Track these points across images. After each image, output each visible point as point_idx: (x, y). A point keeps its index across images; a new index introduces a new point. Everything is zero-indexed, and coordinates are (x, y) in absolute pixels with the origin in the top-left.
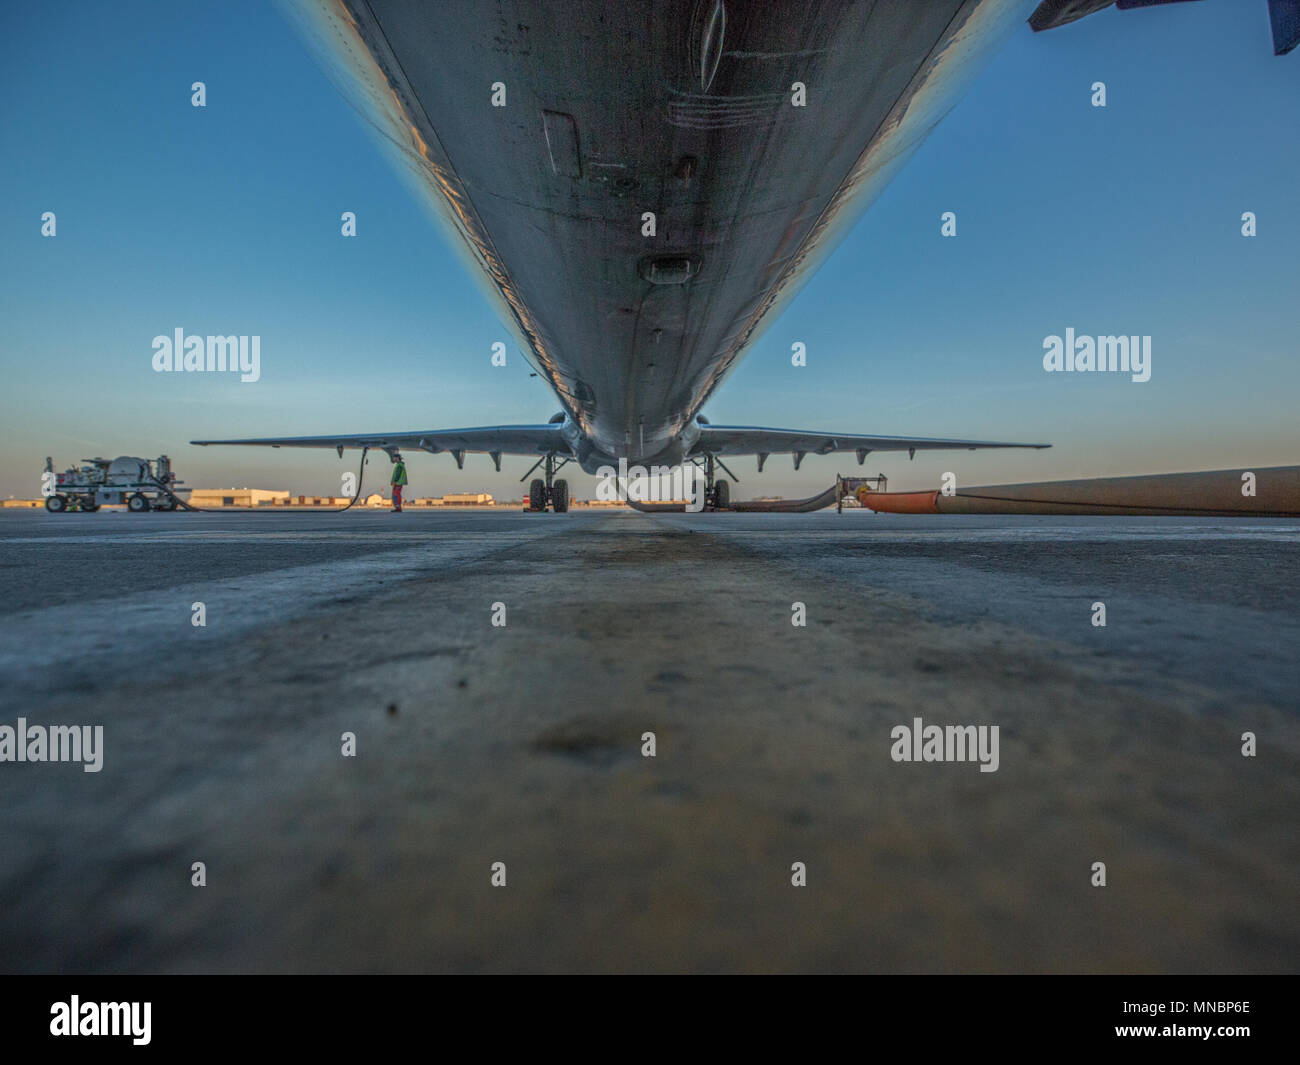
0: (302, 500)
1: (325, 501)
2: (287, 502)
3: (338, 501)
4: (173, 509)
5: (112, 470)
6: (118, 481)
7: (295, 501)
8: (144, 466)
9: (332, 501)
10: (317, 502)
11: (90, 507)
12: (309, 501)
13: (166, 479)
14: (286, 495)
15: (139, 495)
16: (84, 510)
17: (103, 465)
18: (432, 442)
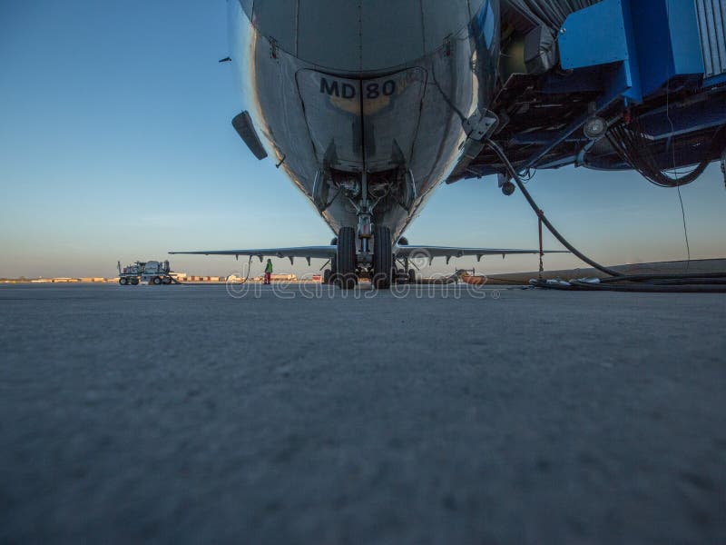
0: (193, 278)
1: (206, 279)
2: (185, 279)
3: (213, 279)
4: (170, 283)
5: (147, 267)
6: (149, 271)
7: (189, 279)
8: (160, 265)
9: (209, 278)
10: (201, 279)
11: (136, 282)
12: (197, 279)
13: (168, 270)
14: (184, 275)
15: (158, 277)
16: (133, 284)
17: (142, 264)
18: (281, 253)
